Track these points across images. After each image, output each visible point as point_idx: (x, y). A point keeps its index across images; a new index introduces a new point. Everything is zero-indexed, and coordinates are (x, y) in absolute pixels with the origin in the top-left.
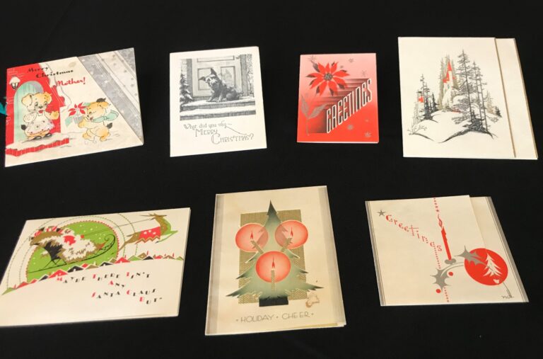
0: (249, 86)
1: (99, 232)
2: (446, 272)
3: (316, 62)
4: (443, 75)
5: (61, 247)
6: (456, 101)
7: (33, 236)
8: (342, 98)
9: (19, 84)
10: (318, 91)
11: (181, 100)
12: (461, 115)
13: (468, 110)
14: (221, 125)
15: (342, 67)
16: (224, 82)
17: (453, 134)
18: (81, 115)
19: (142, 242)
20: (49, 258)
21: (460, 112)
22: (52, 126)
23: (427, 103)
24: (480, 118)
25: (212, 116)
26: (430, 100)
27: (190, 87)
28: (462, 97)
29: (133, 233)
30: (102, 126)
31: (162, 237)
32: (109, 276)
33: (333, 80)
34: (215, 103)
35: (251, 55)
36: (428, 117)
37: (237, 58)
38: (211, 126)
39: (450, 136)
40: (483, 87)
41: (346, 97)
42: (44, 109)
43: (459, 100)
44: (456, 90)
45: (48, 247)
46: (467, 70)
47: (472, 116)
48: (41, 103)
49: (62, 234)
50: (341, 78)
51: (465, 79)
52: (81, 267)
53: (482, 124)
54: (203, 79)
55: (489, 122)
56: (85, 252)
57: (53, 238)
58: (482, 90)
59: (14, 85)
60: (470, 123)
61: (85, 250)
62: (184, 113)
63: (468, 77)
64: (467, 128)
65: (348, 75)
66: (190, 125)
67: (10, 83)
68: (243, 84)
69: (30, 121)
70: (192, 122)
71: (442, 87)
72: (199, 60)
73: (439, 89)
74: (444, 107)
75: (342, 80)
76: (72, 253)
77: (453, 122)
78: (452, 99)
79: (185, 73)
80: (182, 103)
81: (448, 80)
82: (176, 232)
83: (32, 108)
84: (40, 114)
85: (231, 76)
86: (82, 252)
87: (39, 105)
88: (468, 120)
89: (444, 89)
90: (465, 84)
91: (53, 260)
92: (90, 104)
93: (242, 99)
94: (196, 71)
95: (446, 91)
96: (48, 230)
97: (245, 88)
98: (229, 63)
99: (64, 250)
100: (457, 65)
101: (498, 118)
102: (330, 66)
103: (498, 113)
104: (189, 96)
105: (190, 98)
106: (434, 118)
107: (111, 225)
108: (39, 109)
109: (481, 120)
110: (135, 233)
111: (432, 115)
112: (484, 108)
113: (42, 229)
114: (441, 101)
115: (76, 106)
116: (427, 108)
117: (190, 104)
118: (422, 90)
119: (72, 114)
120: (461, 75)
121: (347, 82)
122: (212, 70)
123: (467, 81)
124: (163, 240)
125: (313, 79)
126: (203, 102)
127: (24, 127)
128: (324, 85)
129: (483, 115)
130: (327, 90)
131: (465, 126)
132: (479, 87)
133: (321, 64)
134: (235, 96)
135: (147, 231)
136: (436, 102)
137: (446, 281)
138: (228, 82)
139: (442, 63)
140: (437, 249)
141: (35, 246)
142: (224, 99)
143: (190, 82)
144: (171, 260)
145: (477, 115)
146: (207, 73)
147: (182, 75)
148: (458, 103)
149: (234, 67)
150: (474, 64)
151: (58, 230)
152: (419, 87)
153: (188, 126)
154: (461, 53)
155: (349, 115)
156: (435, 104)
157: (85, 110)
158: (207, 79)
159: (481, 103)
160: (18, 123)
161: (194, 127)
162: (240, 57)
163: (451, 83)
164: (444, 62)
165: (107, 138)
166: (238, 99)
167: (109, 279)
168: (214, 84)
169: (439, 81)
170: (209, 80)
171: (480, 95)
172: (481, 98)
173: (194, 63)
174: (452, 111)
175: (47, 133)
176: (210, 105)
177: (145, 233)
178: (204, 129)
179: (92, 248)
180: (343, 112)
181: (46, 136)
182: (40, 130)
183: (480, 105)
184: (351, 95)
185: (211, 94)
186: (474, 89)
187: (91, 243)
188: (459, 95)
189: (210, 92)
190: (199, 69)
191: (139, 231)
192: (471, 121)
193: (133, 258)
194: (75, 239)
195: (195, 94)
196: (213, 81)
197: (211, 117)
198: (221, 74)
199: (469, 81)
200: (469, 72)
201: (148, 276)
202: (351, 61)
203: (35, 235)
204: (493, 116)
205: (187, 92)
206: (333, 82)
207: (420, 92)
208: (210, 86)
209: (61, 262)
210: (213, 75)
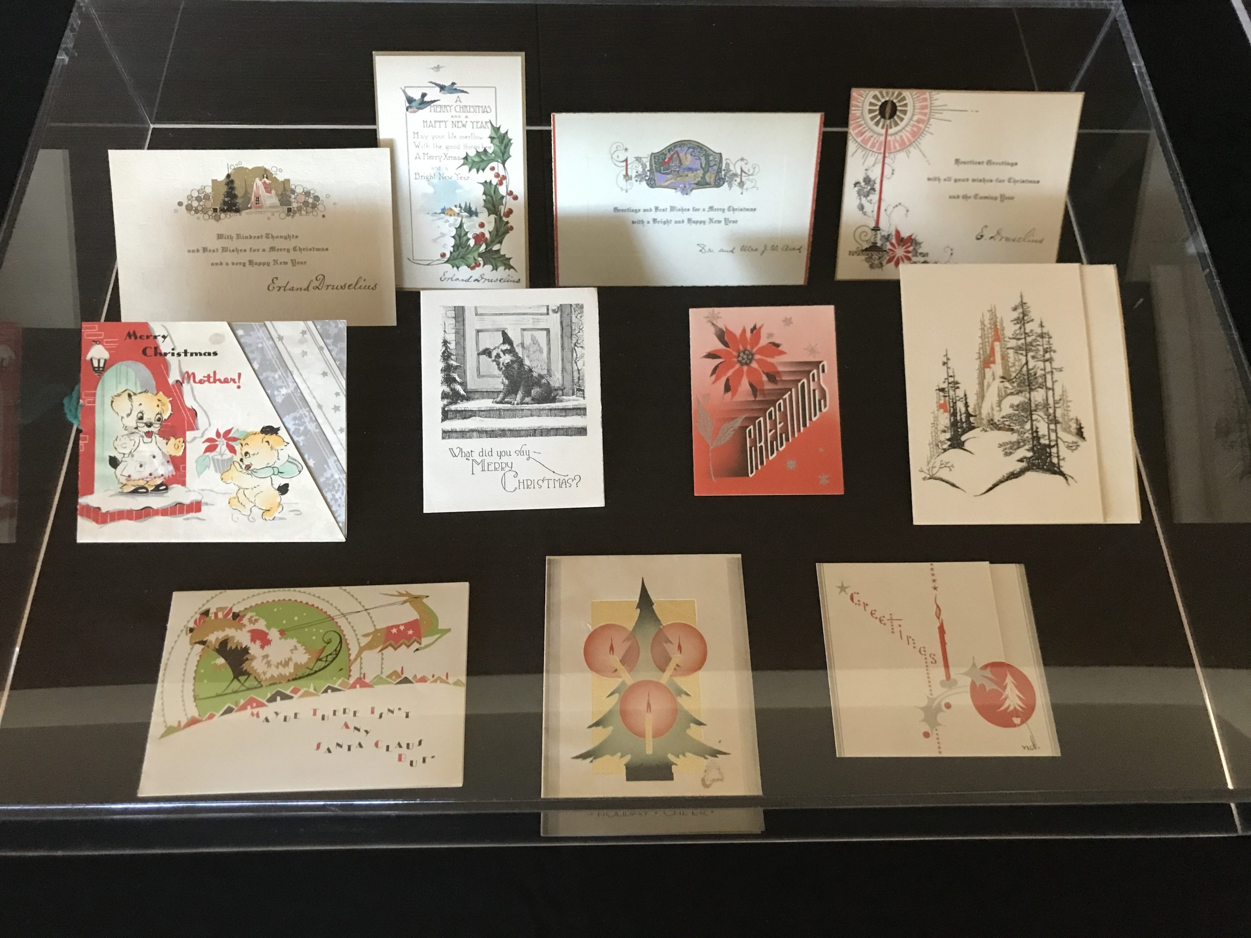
0: (576, 374)
1: (309, 625)
2: (940, 702)
3: (721, 325)
4: (985, 352)
5: (246, 650)
6: (1007, 410)
7: (191, 625)
8: (773, 403)
9: (108, 364)
10: (727, 388)
11: (444, 396)
12: (1014, 437)
13: (1028, 426)
14: (520, 453)
15: (770, 335)
16: (527, 362)
17: (999, 477)
18: (228, 455)
19: (390, 649)
20: (230, 674)
21: (1012, 430)
22: (168, 470)
23: (954, 414)
24: (1047, 442)
25: (503, 433)
26: (960, 406)
27: (461, 368)
28: (1017, 400)
29: (372, 630)
30: (267, 487)
31: (425, 641)
32: (340, 713)
33: (754, 365)
34: (508, 406)
35: (582, 307)
36: (956, 443)
37: (554, 311)
38: (500, 455)
39: (994, 481)
40: (1057, 375)
41: (781, 401)
42: (155, 429)
43: (1012, 406)
44: (1007, 384)
45: (223, 648)
46: (1029, 339)
47: (1033, 438)
48: (150, 416)
49: (245, 626)
50: (769, 360)
51: (1024, 361)
52: (288, 692)
53: (1050, 455)
54: (487, 352)
55: (1064, 451)
56: (291, 665)
57: (230, 632)
58: (1053, 382)
59: (96, 364)
60: (1030, 454)
61: (290, 659)
62: (450, 425)
63: (1030, 354)
64: (1024, 464)
65: (782, 353)
66: (461, 450)
67: (88, 357)
68: (564, 369)
69: (127, 451)
70: (466, 444)
71: (982, 376)
72: (479, 312)
73: (976, 382)
74: (985, 422)
75: (772, 365)
76: (269, 664)
77: (1000, 452)
78: (999, 405)
79: (451, 337)
80: (445, 402)
81: (994, 362)
82: (449, 630)
83: (132, 422)
84: (146, 439)
85: (541, 351)
86: (286, 664)
87: (145, 420)
88: (1027, 447)
89: (986, 384)
90: (1025, 369)
91: (236, 677)
92: (248, 435)
93: (561, 401)
94: (474, 333)
95: (989, 386)
96: (216, 614)
97: (568, 378)
98: (538, 321)
99: (254, 658)
100: (1010, 329)
101: (1080, 442)
102: (748, 334)
103: (1080, 433)
104: (459, 388)
105: (462, 392)
106: (967, 446)
107: (332, 612)
108: (146, 429)
109: (1050, 447)
110: (377, 631)
111: (963, 438)
112: (1056, 422)
113: (206, 613)
114: (980, 408)
115: (218, 434)
116: (954, 424)
117: (461, 406)
118: (945, 386)
119: (210, 449)
120: (1017, 349)
121: (781, 369)
122: (504, 334)
123: (1027, 363)
124: (427, 646)
125: (717, 361)
126: (486, 403)
127: (114, 462)
128: (739, 375)
129: (1053, 436)
130: (745, 385)
131: (1021, 460)
132: (1049, 377)
133: (731, 329)
134: (549, 395)
135: (397, 626)
136: (971, 410)
137: (940, 718)
138: (535, 363)
139: (983, 323)
140: (930, 660)
141: (199, 647)
142: (527, 399)
143: (462, 357)
144: (443, 685)
145: (1044, 436)
146: (493, 341)
147: (445, 343)
148: (1011, 411)
149: (548, 330)
150: (1042, 326)
151: (236, 616)
152: (939, 378)
153: (457, 452)
154: (1017, 301)
155: (788, 439)
156: (969, 415)
157: (237, 447)
158: (494, 354)
159: (1051, 411)
160: (102, 451)
161: (468, 455)
162: (561, 309)
163: (997, 368)
164: (987, 322)
165: (277, 515)
166: (554, 400)
167: (341, 718)
168: (508, 366)
169: (976, 364)
170: (498, 356)
171: (1050, 393)
172: (1051, 401)
173: (469, 315)
174: (1000, 429)
175: (159, 482)
176: (499, 410)
177: (394, 631)
178: (488, 459)
179: (302, 657)
180: (776, 432)
181: (157, 489)
182: (147, 474)
183: (1049, 415)
184: (791, 396)
185: (501, 387)
186: (1040, 380)
187: (299, 646)
188: (1012, 394)
189: (499, 383)
190: (478, 331)
191: (384, 626)
192: (1032, 449)
193: (379, 680)
194: (269, 637)
195: (471, 386)
196: (507, 359)
197: (501, 436)
198: (522, 344)
199: (1032, 363)
200: (1031, 344)
201: (407, 716)
202: (788, 322)
203: (195, 622)
204: (1071, 438)
205: (455, 380)
206: (754, 369)
207: (942, 390)
208: (500, 369)
209: (251, 682)
210: (506, 347)
